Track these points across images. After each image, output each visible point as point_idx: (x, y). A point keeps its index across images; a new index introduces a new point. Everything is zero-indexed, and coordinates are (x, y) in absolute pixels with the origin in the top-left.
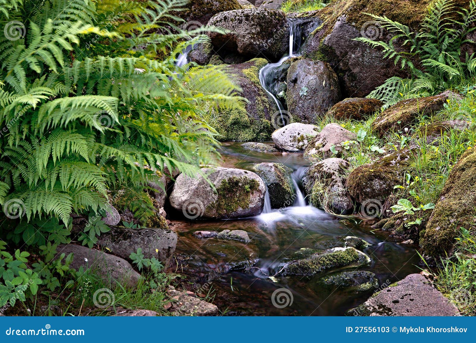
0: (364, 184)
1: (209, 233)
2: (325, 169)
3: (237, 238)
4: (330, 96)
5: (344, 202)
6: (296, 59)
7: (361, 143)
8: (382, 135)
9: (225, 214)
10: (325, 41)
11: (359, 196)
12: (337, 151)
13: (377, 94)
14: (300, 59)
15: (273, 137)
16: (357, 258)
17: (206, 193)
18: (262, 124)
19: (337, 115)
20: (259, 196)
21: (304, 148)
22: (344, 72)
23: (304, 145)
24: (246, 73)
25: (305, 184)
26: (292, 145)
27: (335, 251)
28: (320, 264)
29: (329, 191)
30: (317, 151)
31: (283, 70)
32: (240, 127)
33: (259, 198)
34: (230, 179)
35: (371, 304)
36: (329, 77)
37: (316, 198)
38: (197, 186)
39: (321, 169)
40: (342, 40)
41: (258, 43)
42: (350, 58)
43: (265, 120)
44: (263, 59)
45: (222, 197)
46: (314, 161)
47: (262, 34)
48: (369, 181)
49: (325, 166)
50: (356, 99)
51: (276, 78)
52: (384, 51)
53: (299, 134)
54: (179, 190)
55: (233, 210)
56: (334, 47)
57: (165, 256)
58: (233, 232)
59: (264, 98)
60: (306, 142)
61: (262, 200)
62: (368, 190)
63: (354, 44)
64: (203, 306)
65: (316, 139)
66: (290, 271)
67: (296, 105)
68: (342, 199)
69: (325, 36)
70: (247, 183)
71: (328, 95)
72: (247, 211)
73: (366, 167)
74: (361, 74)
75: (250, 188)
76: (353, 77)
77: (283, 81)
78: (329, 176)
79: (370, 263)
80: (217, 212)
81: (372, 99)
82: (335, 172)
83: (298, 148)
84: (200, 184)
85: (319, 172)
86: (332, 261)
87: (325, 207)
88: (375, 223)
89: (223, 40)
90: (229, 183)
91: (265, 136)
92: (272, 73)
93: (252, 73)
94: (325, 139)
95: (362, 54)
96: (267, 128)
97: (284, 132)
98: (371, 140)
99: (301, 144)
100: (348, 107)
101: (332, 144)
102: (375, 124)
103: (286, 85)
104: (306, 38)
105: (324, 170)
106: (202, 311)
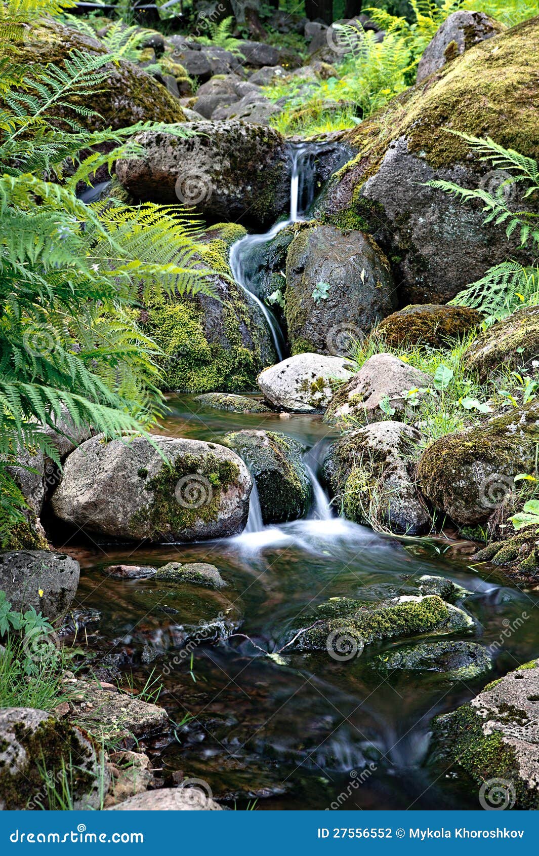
0: (454, 471)
1: (138, 568)
2: (372, 443)
3: (197, 578)
4: (376, 301)
5: (412, 510)
6: (306, 226)
7: (443, 394)
8: (485, 378)
9: (169, 532)
10: (364, 189)
11: (442, 496)
12: (394, 410)
13: (471, 297)
14: (313, 226)
15: (260, 382)
16: (446, 618)
17: (130, 488)
18: (235, 358)
19: (391, 338)
20: (239, 497)
21: (324, 404)
22: (402, 253)
23: (323, 399)
24: (203, 252)
25: (329, 475)
26: (299, 399)
27: (400, 602)
28: (372, 628)
29: (381, 486)
30: (352, 408)
31: (278, 248)
32: (190, 364)
33: (238, 500)
34: (179, 460)
35: (483, 703)
36: (373, 263)
37: (354, 502)
38: (111, 474)
39: (363, 443)
40: (400, 188)
41: (226, 192)
42: (415, 224)
43: (241, 349)
44: (237, 225)
45: (163, 498)
46: (346, 429)
47: (235, 175)
48: (463, 465)
49: (372, 437)
50: (429, 308)
51: (265, 264)
52: (486, 209)
53: (314, 376)
54: (71, 483)
55: (185, 524)
56: (383, 202)
57: (54, 609)
58: (189, 567)
59: (240, 304)
60: (328, 391)
61: (246, 504)
62: (462, 484)
63: (423, 196)
64: (137, 709)
65: (350, 385)
66: (310, 643)
67: (305, 320)
68: (407, 504)
69: (364, 179)
70: (213, 469)
71: (371, 299)
72: (214, 527)
73: (457, 437)
74: (437, 259)
75: (220, 478)
76: (421, 264)
77: (278, 271)
78: (381, 456)
79: (472, 628)
80: (152, 528)
81: (461, 307)
82: (393, 450)
83: (312, 405)
84: (117, 469)
85: (360, 449)
86: (395, 622)
87: (373, 519)
88: (476, 551)
89: (155, 184)
90: (177, 468)
91: (243, 381)
92: (255, 255)
93: (214, 252)
94: (368, 384)
95: (439, 218)
96: (247, 365)
97: (283, 372)
98: (463, 386)
99: (318, 395)
100: (413, 323)
101: (383, 394)
102: (469, 356)
103: (284, 280)
104: (324, 183)
105: (370, 445)
106: (135, 719)
